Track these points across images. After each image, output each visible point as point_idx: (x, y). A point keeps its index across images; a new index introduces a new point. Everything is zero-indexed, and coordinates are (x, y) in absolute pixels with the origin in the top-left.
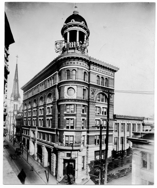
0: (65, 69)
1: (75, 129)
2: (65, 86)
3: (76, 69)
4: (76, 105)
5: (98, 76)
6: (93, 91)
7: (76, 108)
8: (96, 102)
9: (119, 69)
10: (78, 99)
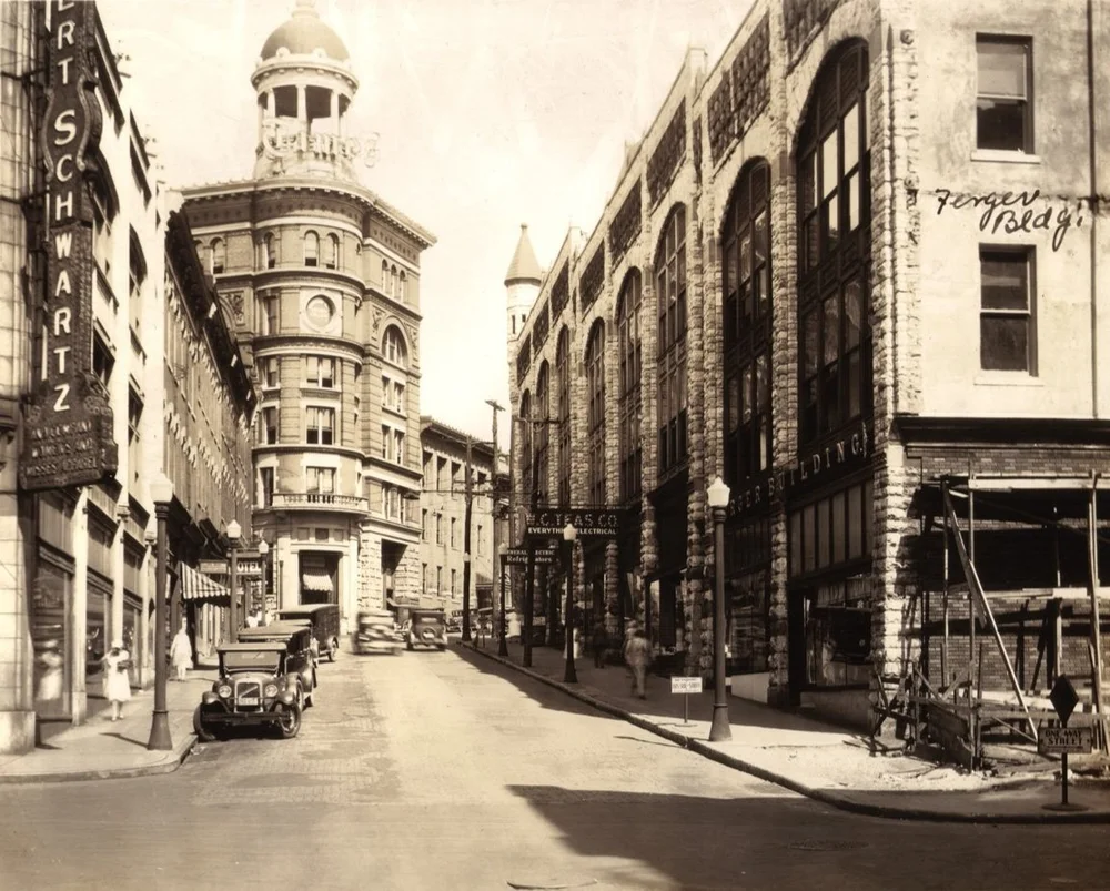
0: (301, 228)
1: (336, 445)
2: (301, 288)
3: (339, 234)
4: (342, 360)
5: (385, 263)
6: (377, 317)
7: (342, 373)
8: (381, 360)
9: (435, 241)
10: (347, 338)
